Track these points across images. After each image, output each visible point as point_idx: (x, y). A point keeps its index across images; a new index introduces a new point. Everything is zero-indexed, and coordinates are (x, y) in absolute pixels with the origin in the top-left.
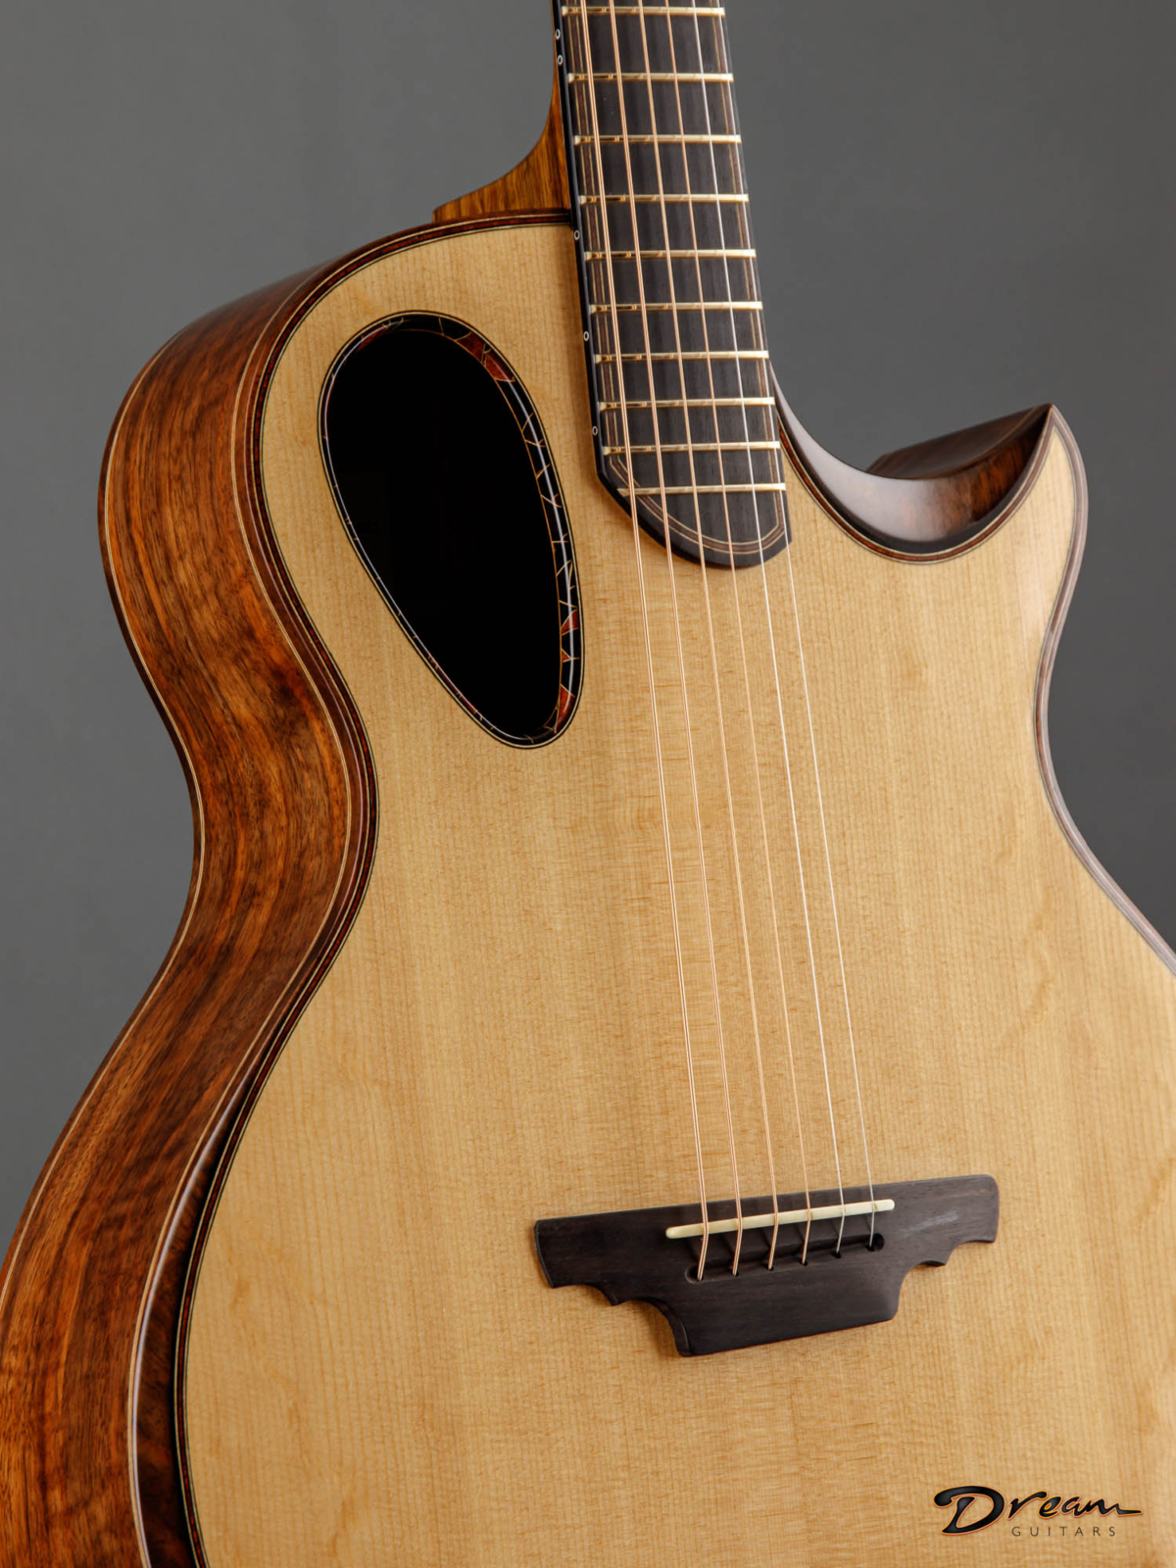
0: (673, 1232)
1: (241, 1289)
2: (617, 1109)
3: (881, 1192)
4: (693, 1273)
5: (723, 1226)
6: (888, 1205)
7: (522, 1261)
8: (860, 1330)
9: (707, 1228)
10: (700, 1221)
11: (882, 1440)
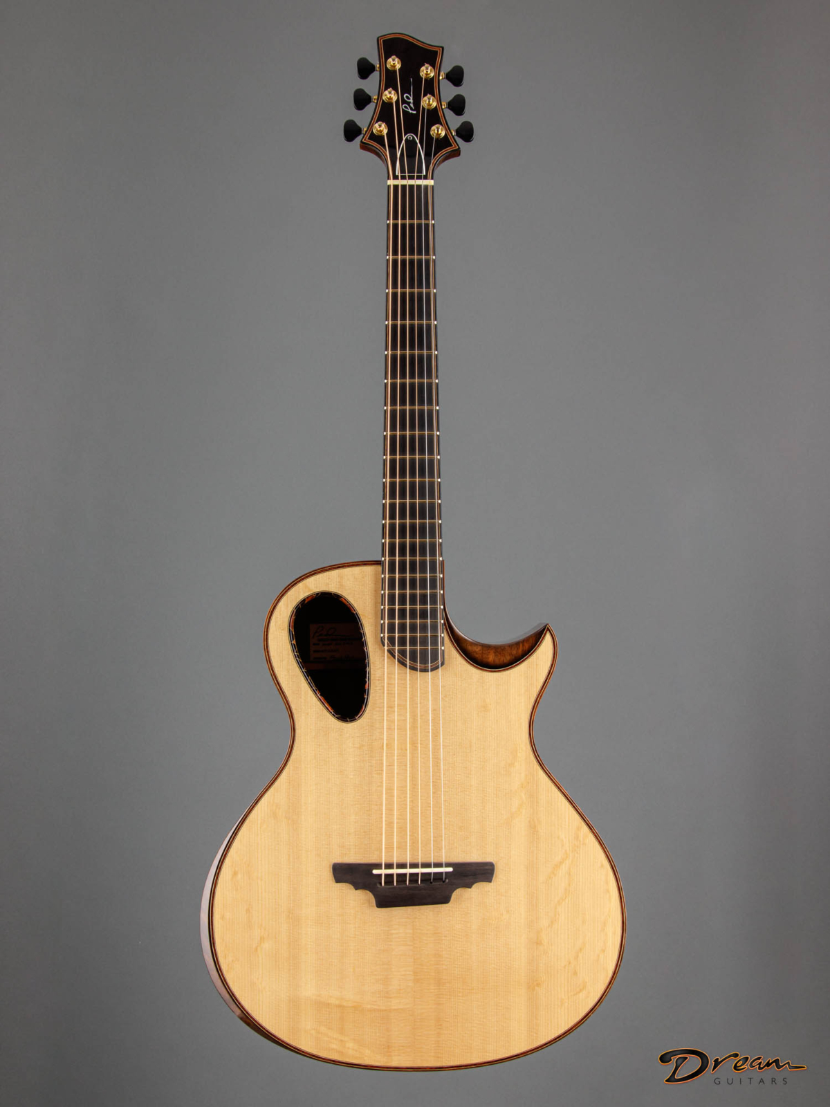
0: (375, 872)
1: (235, 874)
2: (365, 832)
3: (448, 865)
4: (381, 884)
5: (389, 871)
6: (450, 869)
7: (328, 874)
8: (440, 905)
9: (383, 872)
10: (381, 869)
11: (443, 938)
